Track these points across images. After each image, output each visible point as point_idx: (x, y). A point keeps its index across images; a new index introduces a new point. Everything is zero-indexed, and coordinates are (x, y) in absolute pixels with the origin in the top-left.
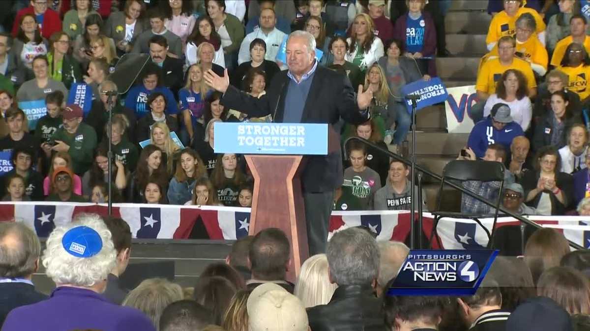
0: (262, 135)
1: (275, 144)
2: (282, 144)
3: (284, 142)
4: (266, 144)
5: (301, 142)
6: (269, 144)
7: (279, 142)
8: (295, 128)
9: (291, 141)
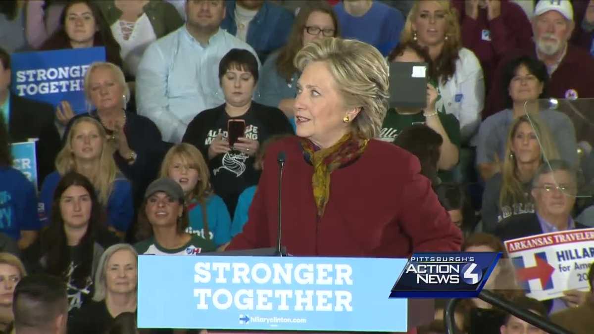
0: (253, 286)
1: (283, 307)
2: (298, 307)
3: (303, 301)
4: (260, 307)
5: (344, 302)
6: (269, 307)
7: (291, 302)
8: (329, 267)
9: (321, 301)
